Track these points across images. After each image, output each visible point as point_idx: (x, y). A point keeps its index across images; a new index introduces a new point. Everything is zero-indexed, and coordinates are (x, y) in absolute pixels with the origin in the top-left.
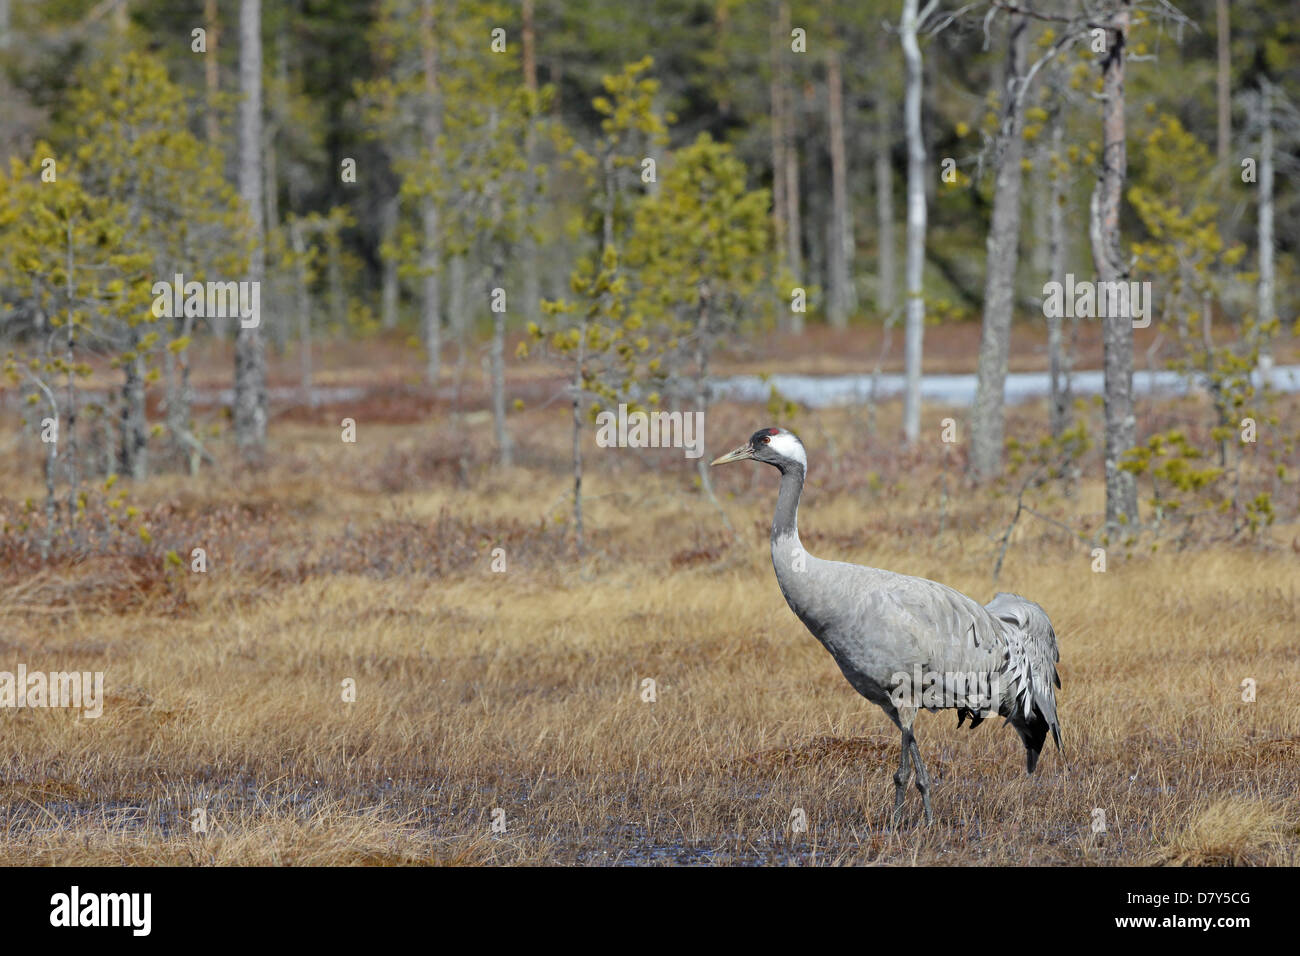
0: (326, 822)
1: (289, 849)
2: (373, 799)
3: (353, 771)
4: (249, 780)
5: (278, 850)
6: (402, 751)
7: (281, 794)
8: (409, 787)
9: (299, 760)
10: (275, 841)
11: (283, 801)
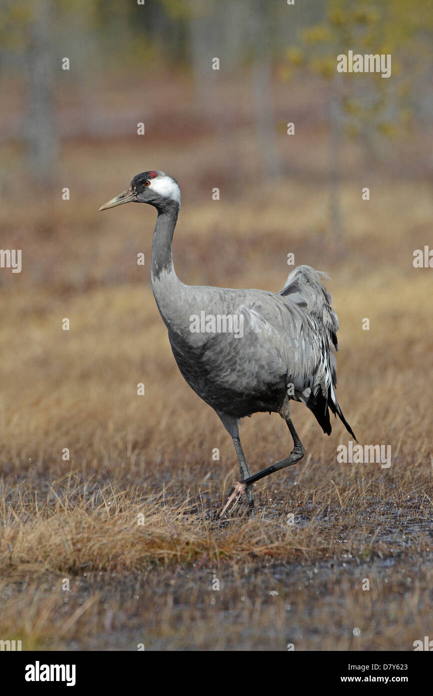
0: (113, 511)
1: (79, 536)
2: (156, 488)
3: (137, 464)
4: (44, 474)
5: (69, 537)
6: (180, 444)
7: (72, 486)
8: (188, 476)
9: (88, 456)
10: (67, 529)
11: (74, 492)
